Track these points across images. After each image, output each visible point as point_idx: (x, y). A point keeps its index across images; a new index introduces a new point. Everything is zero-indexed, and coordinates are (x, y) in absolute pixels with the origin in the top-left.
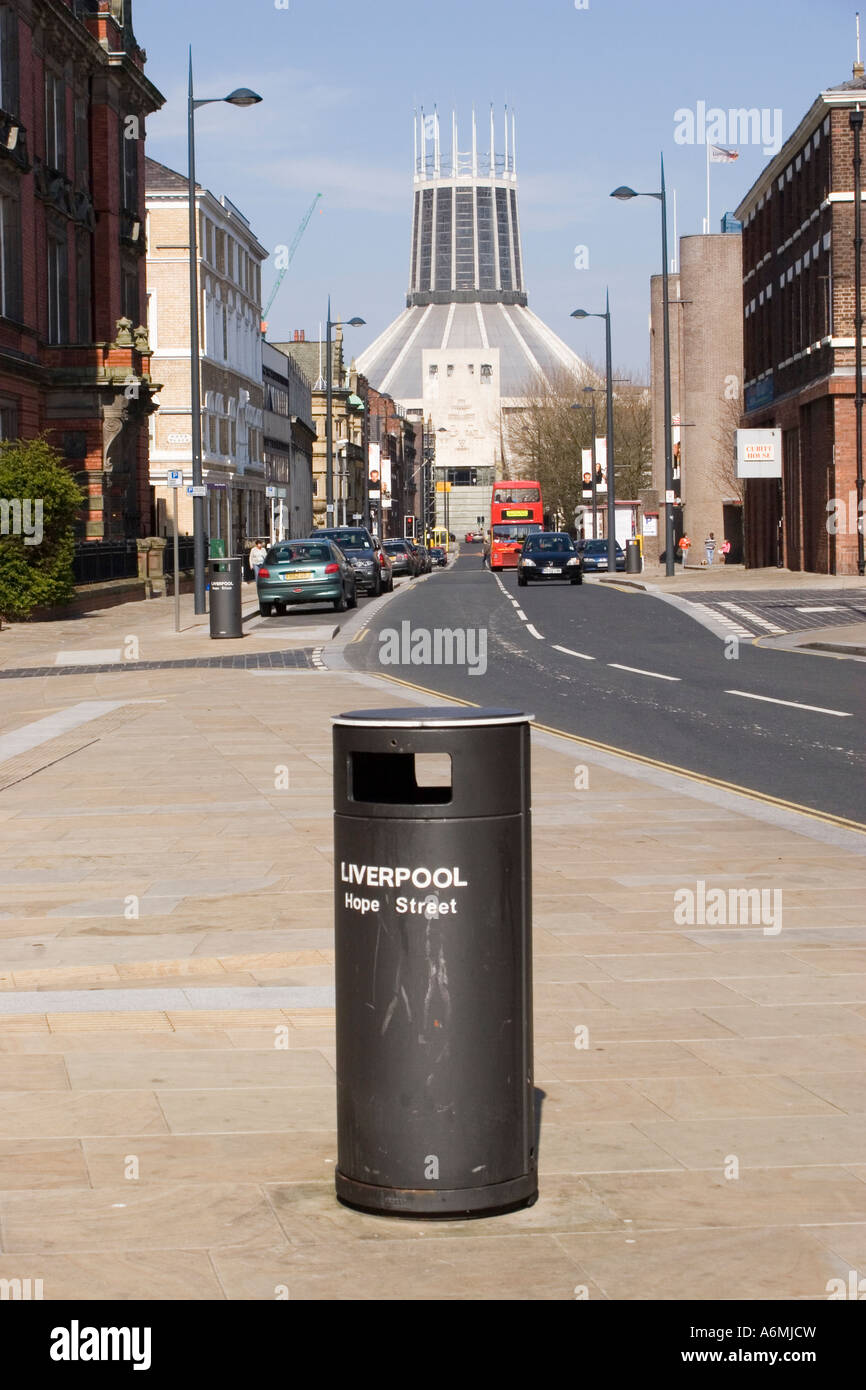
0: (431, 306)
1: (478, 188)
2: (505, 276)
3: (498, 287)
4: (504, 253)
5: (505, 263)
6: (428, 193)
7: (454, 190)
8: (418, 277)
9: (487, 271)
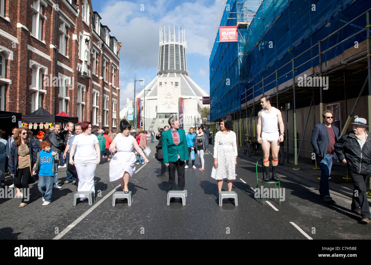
0: (163, 74)
1: (176, 45)
2: (182, 67)
3: (181, 69)
4: (182, 61)
5: (182, 64)
6: (163, 46)
7: (169, 45)
8: (160, 68)
9: (177, 65)
